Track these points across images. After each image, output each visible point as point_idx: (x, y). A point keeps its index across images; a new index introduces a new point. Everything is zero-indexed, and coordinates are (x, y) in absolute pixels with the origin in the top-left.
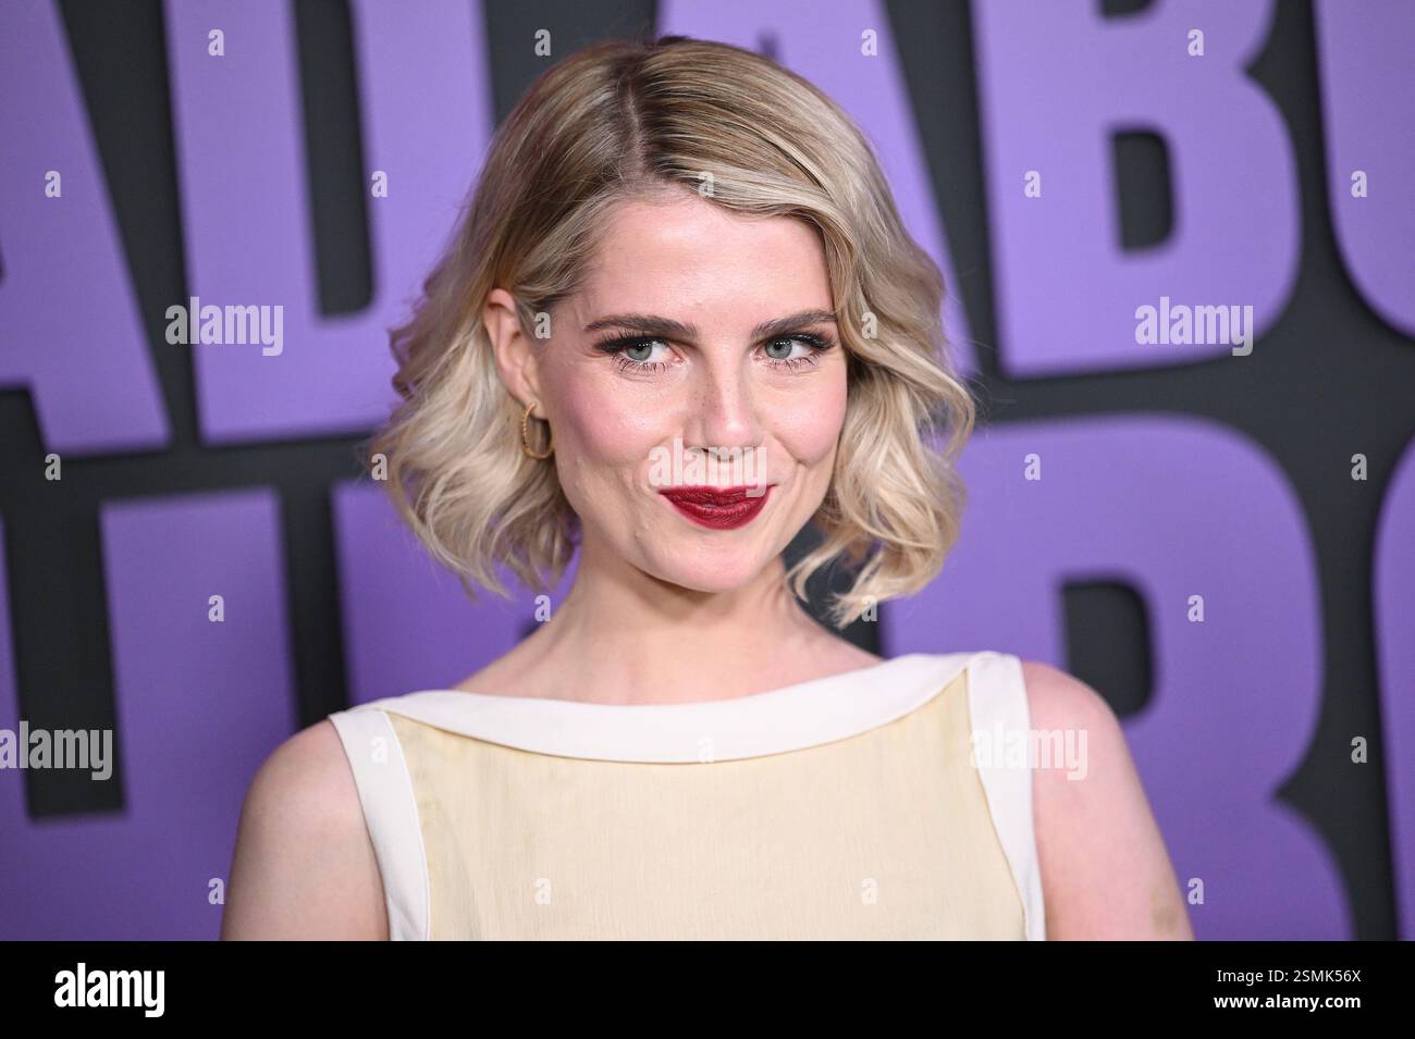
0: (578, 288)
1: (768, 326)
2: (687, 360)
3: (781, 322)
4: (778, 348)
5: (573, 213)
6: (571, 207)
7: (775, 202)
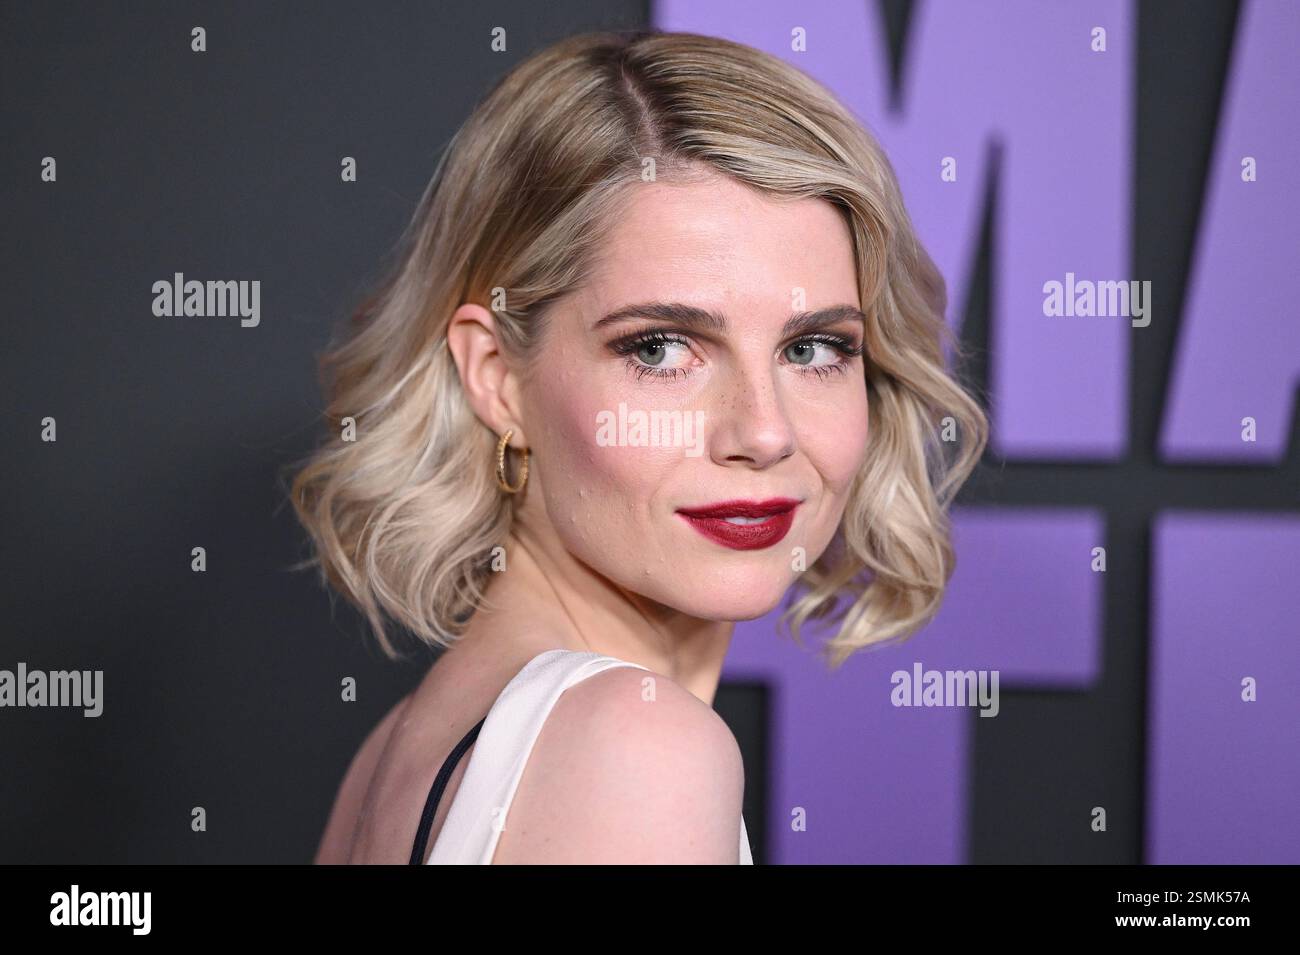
0: (583, 283)
1: (801, 319)
2: (710, 363)
3: (814, 316)
4: (800, 352)
5: (578, 201)
6: (578, 192)
7: (810, 182)
